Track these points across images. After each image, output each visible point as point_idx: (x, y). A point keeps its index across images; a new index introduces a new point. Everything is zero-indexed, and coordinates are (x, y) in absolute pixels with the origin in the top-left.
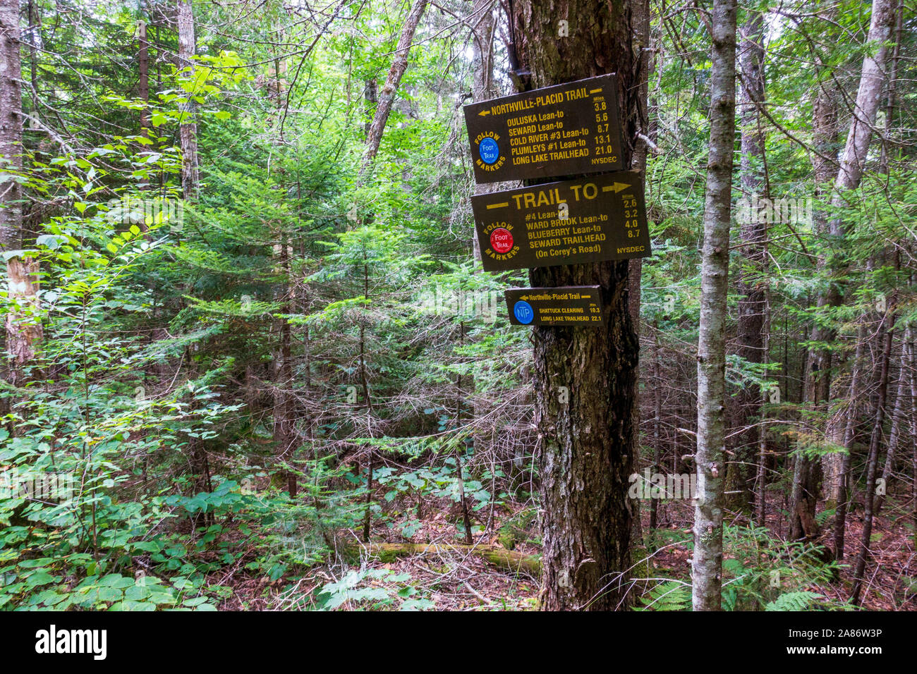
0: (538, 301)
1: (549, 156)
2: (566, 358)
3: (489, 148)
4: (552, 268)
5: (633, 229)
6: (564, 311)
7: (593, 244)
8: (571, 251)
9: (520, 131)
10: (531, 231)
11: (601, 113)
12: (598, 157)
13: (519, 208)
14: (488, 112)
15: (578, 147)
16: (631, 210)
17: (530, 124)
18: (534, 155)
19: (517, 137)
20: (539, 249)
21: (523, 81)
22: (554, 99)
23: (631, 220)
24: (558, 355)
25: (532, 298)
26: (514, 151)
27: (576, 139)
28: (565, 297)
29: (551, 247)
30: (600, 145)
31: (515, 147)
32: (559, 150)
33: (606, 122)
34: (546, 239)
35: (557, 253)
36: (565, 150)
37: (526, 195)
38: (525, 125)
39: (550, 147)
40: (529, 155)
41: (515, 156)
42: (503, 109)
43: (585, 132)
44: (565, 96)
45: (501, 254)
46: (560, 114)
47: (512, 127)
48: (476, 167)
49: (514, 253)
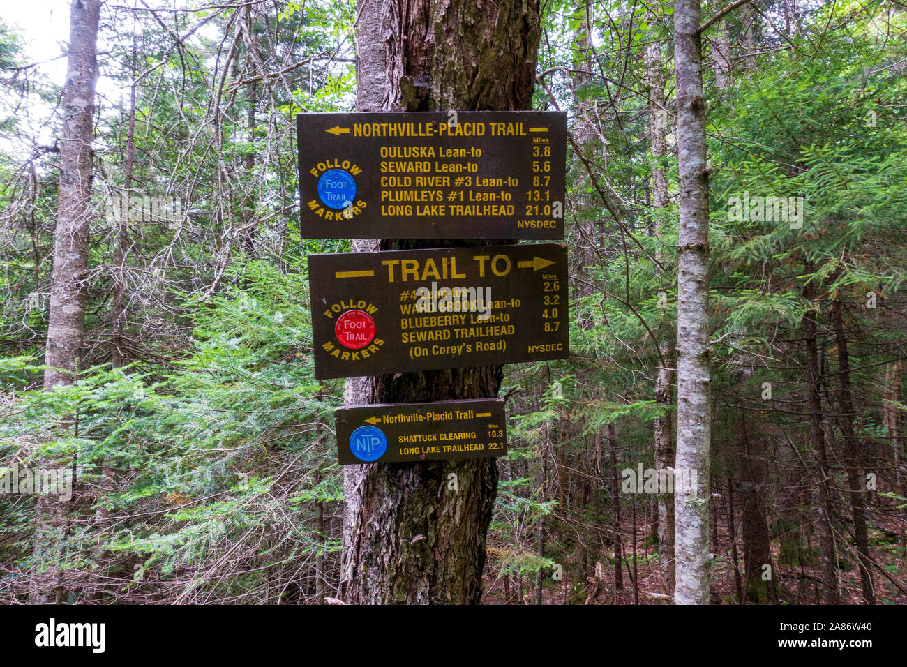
0: (397, 425)
1: (447, 210)
2: (432, 509)
3: (338, 185)
4: (428, 374)
5: (552, 321)
6: (443, 437)
7: (496, 339)
8: (464, 349)
9: (401, 167)
10: (406, 316)
11: (542, 160)
12: (529, 218)
13: (391, 280)
14: (347, 131)
15: (499, 202)
16: (551, 294)
17: (422, 159)
18: (422, 205)
19: (396, 174)
20: (417, 344)
21: (418, 96)
22: (469, 129)
23: (550, 308)
24: (420, 507)
25: (387, 419)
26: (384, 195)
27: (497, 190)
28: (449, 416)
29: (435, 342)
30: (533, 203)
31: (388, 189)
32: (466, 202)
33: (547, 174)
34: (428, 330)
35: (443, 350)
36: (476, 203)
37: (404, 262)
38: (413, 160)
39: (452, 196)
40: (414, 204)
41: (387, 202)
42: (375, 129)
43: (513, 182)
44: (488, 129)
45: (351, 351)
46: (477, 153)
47: (388, 159)
48: (305, 210)
49: (373, 349)
